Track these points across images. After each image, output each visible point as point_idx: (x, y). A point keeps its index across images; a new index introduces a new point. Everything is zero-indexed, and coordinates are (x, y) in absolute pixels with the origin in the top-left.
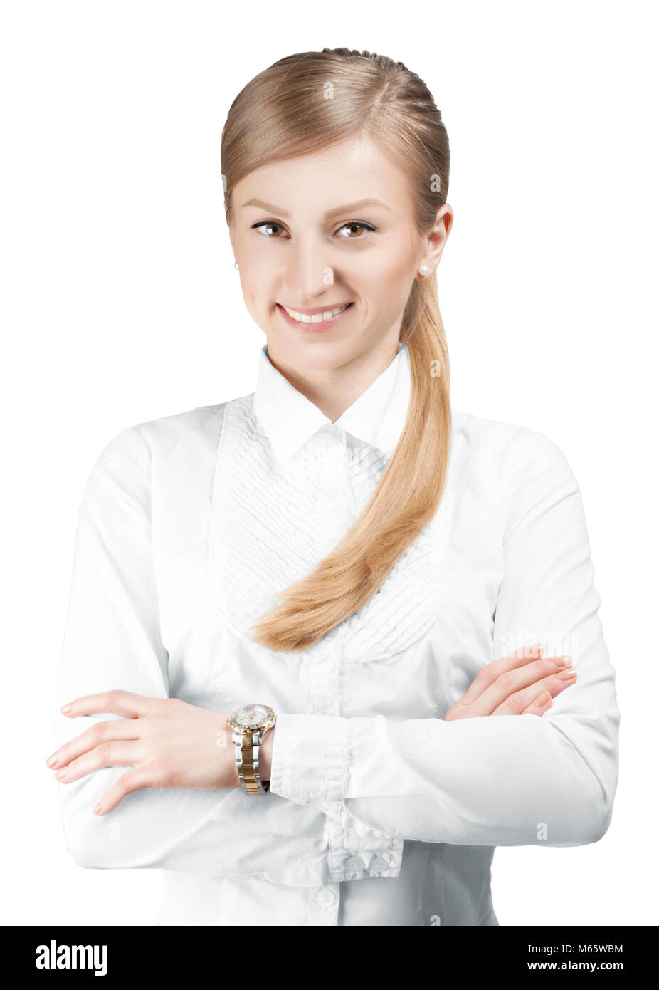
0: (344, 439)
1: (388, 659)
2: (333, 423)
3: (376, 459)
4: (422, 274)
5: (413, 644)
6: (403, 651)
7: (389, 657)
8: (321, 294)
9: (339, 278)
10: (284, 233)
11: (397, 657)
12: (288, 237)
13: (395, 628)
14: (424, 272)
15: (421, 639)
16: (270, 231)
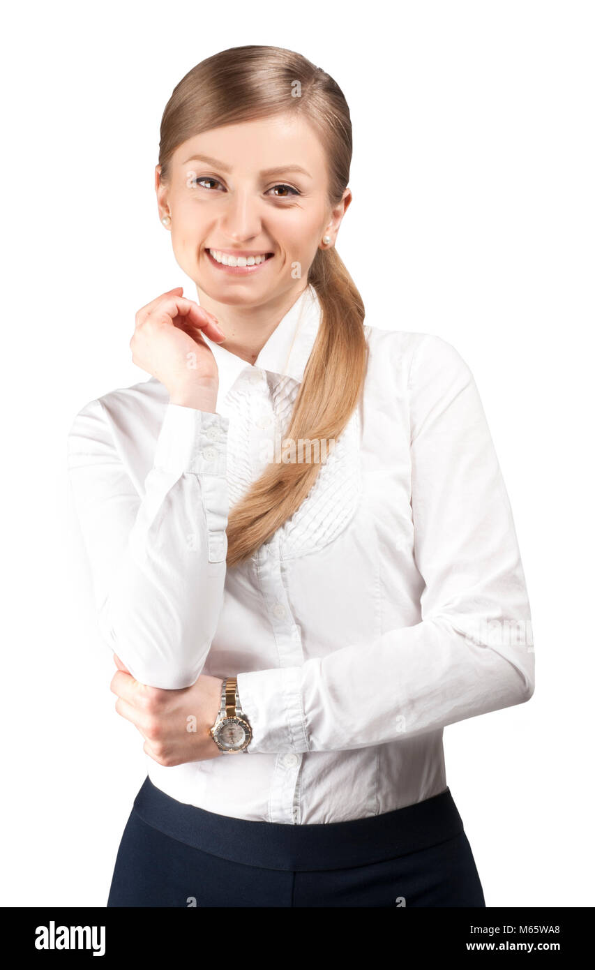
0: (265, 376)
1: (320, 551)
2: (253, 365)
3: (294, 386)
4: (326, 243)
5: (339, 535)
6: (332, 542)
7: (320, 549)
8: (251, 239)
9: (265, 227)
10: (220, 187)
11: (327, 548)
12: (225, 190)
13: (321, 524)
14: (327, 241)
15: (346, 529)
16: (208, 185)
